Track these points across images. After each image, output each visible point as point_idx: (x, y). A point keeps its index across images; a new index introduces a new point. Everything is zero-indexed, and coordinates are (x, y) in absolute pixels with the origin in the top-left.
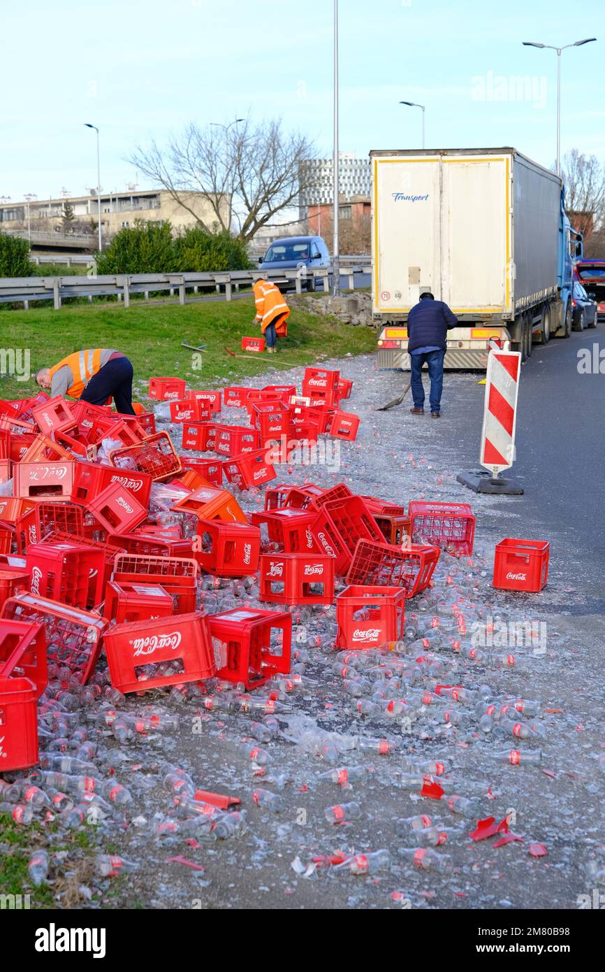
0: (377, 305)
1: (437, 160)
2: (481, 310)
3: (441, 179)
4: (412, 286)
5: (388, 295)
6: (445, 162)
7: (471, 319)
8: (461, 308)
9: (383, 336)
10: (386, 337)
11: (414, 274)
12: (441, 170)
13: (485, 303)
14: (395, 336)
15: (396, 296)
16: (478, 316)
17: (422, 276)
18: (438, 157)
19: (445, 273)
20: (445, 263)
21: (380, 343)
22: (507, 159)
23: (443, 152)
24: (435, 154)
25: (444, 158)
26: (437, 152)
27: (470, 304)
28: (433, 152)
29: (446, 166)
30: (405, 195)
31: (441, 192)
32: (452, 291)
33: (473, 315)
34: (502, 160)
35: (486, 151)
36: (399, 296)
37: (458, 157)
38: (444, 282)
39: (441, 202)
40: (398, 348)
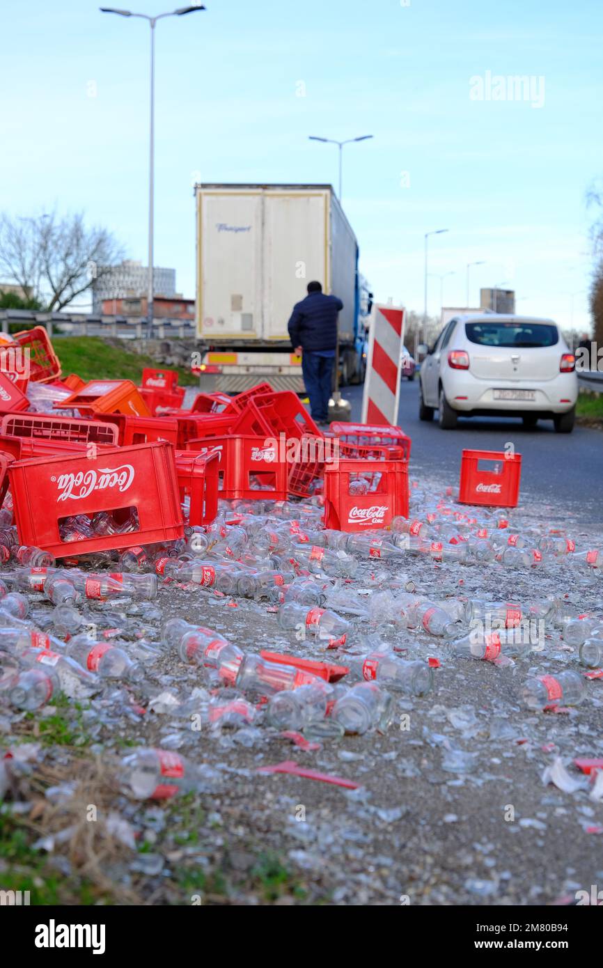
0: (200, 331)
1: (259, 194)
3: (263, 211)
4: (234, 313)
5: (211, 321)
6: (266, 195)
8: (281, 335)
9: (206, 359)
10: (209, 361)
11: (237, 302)
12: (263, 204)
14: (216, 360)
15: (219, 322)
17: (244, 303)
18: (260, 191)
19: (266, 301)
20: (267, 292)
21: (203, 368)
22: (327, 196)
23: (265, 187)
24: (258, 189)
25: (266, 192)
26: (259, 186)
28: (255, 187)
29: (268, 199)
30: (228, 226)
31: (263, 224)
32: (272, 319)
34: (320, 195)
36: (222, 322)
37: (279, 191)
38: (266, 310)
39: (263, 233)
40: (220, 373)
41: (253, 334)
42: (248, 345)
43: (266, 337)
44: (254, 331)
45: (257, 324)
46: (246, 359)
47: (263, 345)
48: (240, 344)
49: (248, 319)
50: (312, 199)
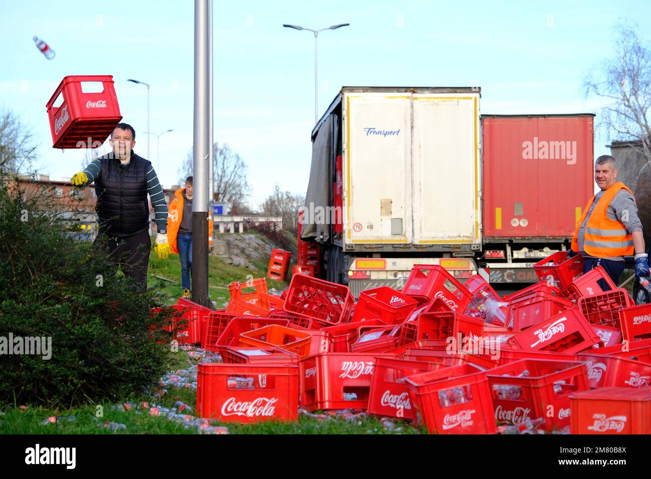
0: (349, 237)
1: (408, 97)
2: (451, 241)
3: (412, 115)
4: (384, 218)
5: (359, 226)
6: (416, 99)
7: (441, 249)
8: (431, 239)
9: (353, 267)
10: (356, 267)
11: (386, 206)
12: (412, 107)
13: (456, 234)
14: (364, 266)
15: (368, 227)
16: (449, 246)
17: (394, 207)
18: (409, 94)
19: (416, 205)
20: (416, 196)
21: (350, 273)
22: (476, 98)
23: (414, 90)
24: (406, 92)
25: (415, 95)
26: (406, 89)
27: (440, 235)
28: (404, 90)
29: (416, 102)
31: (412, 127)
32: (423, 223)
33: (443, 246)
34: (471, 98)
35: (455, 90)
36: (371, 227)
37: (427, 94)
38: (415, 215)
39: (412, 136)
40: (368, 279)
41: (403, 238)
42: (398, 250)
43: (417, 242)
44: (405, 236)
45: (408, 228)
46: (394, 264)
47: (413, 250)
48: (390, 250)
49: (398, 223)
50: (462, 102)
